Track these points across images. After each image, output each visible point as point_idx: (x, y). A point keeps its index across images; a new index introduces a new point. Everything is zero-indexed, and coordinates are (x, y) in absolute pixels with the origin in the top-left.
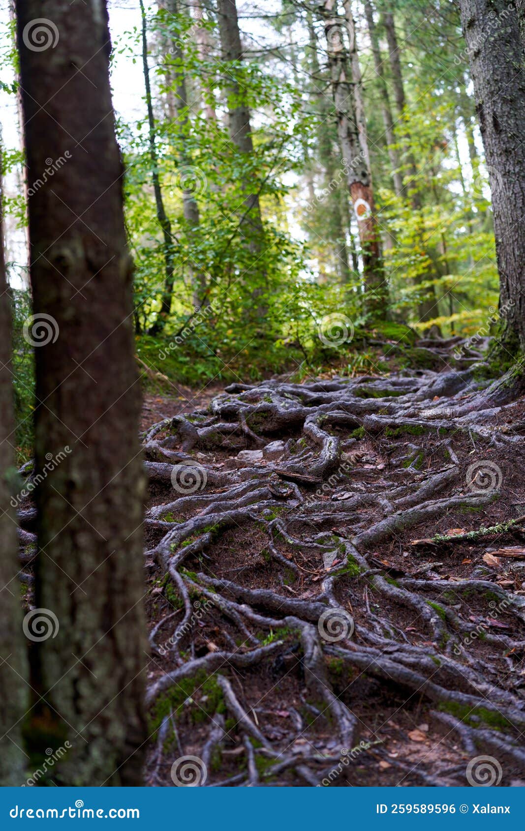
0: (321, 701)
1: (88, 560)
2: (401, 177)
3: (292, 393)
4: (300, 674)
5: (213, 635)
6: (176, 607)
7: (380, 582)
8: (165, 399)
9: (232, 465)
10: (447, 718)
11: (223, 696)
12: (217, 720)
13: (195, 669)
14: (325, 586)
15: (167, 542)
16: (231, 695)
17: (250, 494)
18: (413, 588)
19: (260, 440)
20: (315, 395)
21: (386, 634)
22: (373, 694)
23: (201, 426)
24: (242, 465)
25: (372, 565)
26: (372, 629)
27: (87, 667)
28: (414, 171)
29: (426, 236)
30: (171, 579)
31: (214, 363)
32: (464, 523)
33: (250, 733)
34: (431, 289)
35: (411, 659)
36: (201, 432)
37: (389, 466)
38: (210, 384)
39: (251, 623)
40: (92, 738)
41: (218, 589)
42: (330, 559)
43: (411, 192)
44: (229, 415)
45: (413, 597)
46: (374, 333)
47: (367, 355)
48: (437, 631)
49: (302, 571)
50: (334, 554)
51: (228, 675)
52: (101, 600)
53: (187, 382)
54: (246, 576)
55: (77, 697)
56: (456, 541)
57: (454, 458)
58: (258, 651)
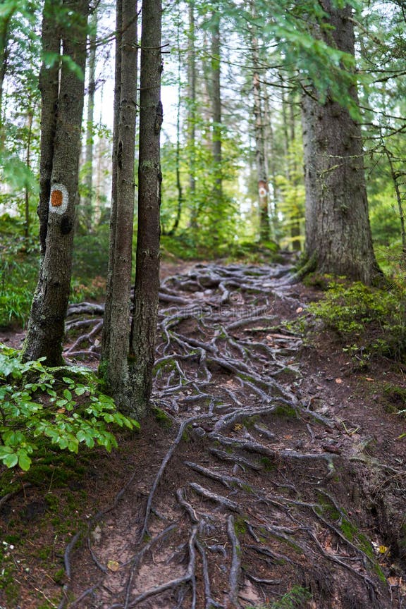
0: (203, 370)
1: (145, 322)
2: (289, 170)
3: (220, 271)
4: (199, 363)
5: (175, 350)
6: (165, 341)
7: (231, 341)
8: (171, 265)
9: (192, 297)
10: (239, 378)
11: (175, 365)
12: (173, 371)
13: (169, 358)
14: (213, 340)
15: (165, 321)
16: (178, 365)
17: (195, 309)
18: (241, 344)
19: (204, 289)
20: (228, 272)
21: (229, 356)
22: (219, 370)
23: (182, 281)
24: (195, 297)
25: (229, 335)
26: (225, 354)
27: (142, 344)
28: (295, 169)
29: (298, 199)
30: (165, 333)
31: (194, 251)
32: (263, 325)
33: (182, 375)
34: (298, 223)
35: (233, 363)
36: (182, 283)
37: (246, 303)
38: (191, 260)
39: (187, 348)
40: (142, 360)
41: (179, 337)
42: (217, 333)
43: (293, 178)
44: (193, 278)
45: (239, 346)
46: (261, 246)
47: (256, 255)
48: (244, 357)
49: (207, 335)
50: (218, 331)
51: (178, 361)
52: (146, 330)
53: (181, 258)
54: (189, 335)
55: (140, 350)
56: (259, 331)
57: (268, 303)
58: (187, 356)
